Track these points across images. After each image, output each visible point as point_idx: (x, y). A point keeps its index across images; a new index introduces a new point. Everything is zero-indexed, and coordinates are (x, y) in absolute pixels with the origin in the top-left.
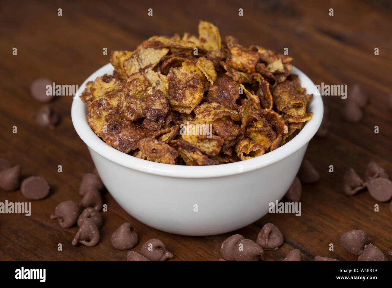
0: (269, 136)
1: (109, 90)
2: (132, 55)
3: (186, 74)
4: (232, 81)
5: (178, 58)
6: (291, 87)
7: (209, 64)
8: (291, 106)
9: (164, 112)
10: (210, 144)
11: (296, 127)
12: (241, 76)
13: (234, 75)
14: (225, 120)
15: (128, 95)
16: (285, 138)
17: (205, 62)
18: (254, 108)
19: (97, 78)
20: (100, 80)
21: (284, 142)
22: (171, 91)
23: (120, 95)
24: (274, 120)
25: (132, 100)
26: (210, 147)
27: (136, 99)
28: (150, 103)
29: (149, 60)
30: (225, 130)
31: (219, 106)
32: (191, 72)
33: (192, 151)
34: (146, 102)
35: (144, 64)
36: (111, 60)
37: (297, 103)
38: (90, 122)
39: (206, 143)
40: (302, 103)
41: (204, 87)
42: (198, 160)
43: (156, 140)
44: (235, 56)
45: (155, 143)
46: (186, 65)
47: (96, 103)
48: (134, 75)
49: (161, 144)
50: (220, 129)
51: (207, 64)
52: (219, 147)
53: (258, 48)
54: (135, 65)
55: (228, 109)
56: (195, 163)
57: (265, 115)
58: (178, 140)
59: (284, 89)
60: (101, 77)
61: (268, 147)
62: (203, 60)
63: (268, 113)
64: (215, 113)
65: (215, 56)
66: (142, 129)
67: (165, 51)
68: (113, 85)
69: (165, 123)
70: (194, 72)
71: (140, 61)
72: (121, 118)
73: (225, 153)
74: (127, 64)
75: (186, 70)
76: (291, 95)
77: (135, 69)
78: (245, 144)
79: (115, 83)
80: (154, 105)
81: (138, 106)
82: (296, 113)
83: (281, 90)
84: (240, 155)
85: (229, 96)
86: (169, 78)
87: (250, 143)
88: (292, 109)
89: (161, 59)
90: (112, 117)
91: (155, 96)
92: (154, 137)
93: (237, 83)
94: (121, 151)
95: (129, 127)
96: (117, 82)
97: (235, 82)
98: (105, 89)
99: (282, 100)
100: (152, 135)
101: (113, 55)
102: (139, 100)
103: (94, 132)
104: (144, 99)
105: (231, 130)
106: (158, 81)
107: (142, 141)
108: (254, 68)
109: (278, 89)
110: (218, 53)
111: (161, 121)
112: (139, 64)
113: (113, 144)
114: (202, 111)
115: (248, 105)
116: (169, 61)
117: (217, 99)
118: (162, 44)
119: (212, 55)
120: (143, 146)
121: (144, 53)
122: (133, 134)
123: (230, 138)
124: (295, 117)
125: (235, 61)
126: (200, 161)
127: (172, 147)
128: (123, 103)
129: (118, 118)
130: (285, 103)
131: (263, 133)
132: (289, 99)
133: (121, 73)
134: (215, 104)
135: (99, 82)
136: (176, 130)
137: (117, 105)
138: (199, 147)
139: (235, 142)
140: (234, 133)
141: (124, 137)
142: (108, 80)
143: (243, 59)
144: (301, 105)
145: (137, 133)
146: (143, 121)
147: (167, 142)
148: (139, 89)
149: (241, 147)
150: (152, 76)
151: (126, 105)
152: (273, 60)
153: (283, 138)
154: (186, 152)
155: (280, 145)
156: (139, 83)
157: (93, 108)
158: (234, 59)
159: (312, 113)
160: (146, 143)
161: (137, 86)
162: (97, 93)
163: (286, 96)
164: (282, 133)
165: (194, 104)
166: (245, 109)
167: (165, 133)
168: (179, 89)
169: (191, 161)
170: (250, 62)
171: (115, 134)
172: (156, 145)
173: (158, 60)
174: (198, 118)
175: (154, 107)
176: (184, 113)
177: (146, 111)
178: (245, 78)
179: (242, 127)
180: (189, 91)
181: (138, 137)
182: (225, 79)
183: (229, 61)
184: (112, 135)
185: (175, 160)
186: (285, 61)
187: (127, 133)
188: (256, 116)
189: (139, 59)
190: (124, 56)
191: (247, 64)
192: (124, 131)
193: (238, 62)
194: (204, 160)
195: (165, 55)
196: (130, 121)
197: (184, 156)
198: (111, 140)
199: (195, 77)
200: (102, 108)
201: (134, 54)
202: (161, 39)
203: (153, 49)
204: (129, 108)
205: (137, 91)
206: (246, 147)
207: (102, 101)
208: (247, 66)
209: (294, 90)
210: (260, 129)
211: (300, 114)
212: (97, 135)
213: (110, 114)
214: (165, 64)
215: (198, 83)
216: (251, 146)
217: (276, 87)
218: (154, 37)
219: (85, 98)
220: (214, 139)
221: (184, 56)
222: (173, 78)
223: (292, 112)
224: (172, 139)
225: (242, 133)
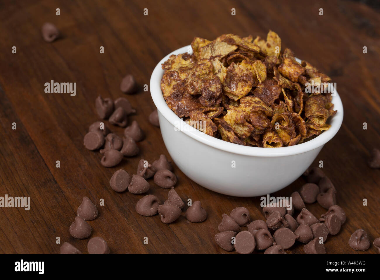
0: (290, 134)
1: (183, 66)
2: (208, 45)
3: (242, 70)
4: (276, 85)
5: (241, 56)
6: (322, 101)
7: (263, 67)
8: (315, 116)
9: (217, 95)
10: (243, 128)
11: (314, 133)
12: (285, 82)
13: (279, 81)
14: (260, 113)
15: (194, 74)
16: (303, 138)
17: (260, 64)
18: (288, 110)
19: (179, 54)
20: (181, 57)
21: (303, 141)
22: (228, 80)
23: (189, 72)
24: (299, 123)
25: (196, 79)
26: (243, 130)
27: (199, 79)
28: (208, 85)
29: (220, 51)
30: (258, 121)
31: (259, 101)
32: (247, 70)
33: (228, 130)
34: (205, 84)
35: (215, 53)
36: (192, 44)
37: (320, 115)
38: (163, 86)
39: (240, 127)
40: (324, 116)
41: (254, 83)
42: (230, 138)
43: (204, 114)
44: (286, 65)
45: (202, 116)
46: (244, 63)
47: (170, 73)
48: (204, 60)
49: (207, 119)
50: (254, 119)
51: (262, 66)
52: (250, 132)
53: (307, 63)
54: (208, 52)
55: (265, 106)
56: (228, 140)
57: (293, 118)
58: (220, 119)
59: (315, 101)
60: (182, 54)
61: (288, 142)
62: (259, 63)
63: (296, 117)
64: (254, 106)
65: (272, 61)
66: (197, 102)
67: (234, 48)
68: (189, 63)
69: (215, 103)
70: (249, 70)
71: (213, 50)
72: (184, 90)
73: (253, 138)
74: (203, 50)
75: (244, 67)
76: (319, 107)
77: (208, 56)
78: (270, 136)
79: (191, 62)
80: (211, 87)
81: (199, 85)
82: (318, 122)
83: (313, 102)
84: (264, 143)
85: (271, 95)
86: (229, 69)
87: (274, 136)
88: (316, 118)
89: (229, 53)
90: (178, 87)
91: (214, 81)
92: (203, 111)
93: (279, 87)
94: (177, 115)
95: (188, 98)
96: (192, 62)
97: (279, 86)
98: (181, 65)
99: (311, 109)
100: (202, 109)
101: (195, 40)
102: (201, 80)
103: (163, 95)
104: (205, 81)
105: (263, 122)
106: (220, 69)
107: (194, 112)
108: (297, 78)
109: (310, 100)
110: (274, 60)
111: (212, 101)
112: (212, 53)
113: (173, 108)
114: (245, 101)
115: (282, 107)
116: (235, 56)
117: (261, 95)
118: (234, 41)
119: (269, 61)
120: (193, 116)
121: (218, 45)
122: (189, 105)
123: (260, 128)
124: (316, 125)
125: (285, 69)
126: (232, 140)
127: (214, 123)
128: (189, 79)
129: (182, 89)
130: (312, 112)
131: (286, 131)
132: (316, 110)
133: (196, 56)
134: (257, 99)
135: (180, 58)
136: (220, 111)
137: (185, 79)
138: (235, 128)
139: (263, 132)
140: (264, 125)
141: (182, 105)
142: (186, 57)
143: (291, 69)
144: (323, 117)
145: (192, 105)
146: (199, 97)
147: (211, 118)
148: (204, 72)
149: (266, 137)
150: (217, 64)
151: (191, 82)
152: (315, 76)
153: (301, 138)
154: (223, 129)
155: (297, 143)
156: (205, 68)
157: (167, 76)
158: (285, 68)
159: (331, 125)
160: (196, 114)
161: (203, 70)
162: (175, 65)
163: (315, 107)
164: (302, 134)
165: (242, 94)
166: (279, 109)
167: (213, 111)
168: (234, 80)
169: (226, 137)
170: (296, 73)
171: (176, 101)
172: (203, 118)
173: (227, 53)
174: (241, 106)
175: (210, 89)
176: (232, 99)
177: (204, 90)
178: (288, 85)
179: (272, 122)
180: (241, 83)
181: (193, 108)
182: (272, 81)
183: (280, 67)
184: (174, 101)
185: (214, 133)
186: (324, 79)
187: (185, 103)
188: (284, 117)
189: (212, 49)
190: (203, 43)
191: (293, 74)
192: (183, 100)
193: (287, 71)
194: (235, 139)
195: (234, 50)
196: (190, 94)
197: (222, 132)
198: (172, 105)
199: (249, 74)
200: (173, 78)
201: (210, 44)
202: (236, 38)
203: (226, 43)
204: (192, 84)
205: (202, 73)
206: (270, 138)
207: (174, 73)
208: (292, 76)
209: (323, 104)
210: (284, 128)
211: (320, 124)
212: (164, 97)
213: (177, 84)
214: (230, 57)
215: (249, 79)
216: (275, 138)
217: (310, 97)
218: (230, 35)
219: (165, 67)
220: (247, 126)
221: (246, 55)
222: (232, 70)
223: (315, 121)
224: (215, 117)
225: (271, 126)
